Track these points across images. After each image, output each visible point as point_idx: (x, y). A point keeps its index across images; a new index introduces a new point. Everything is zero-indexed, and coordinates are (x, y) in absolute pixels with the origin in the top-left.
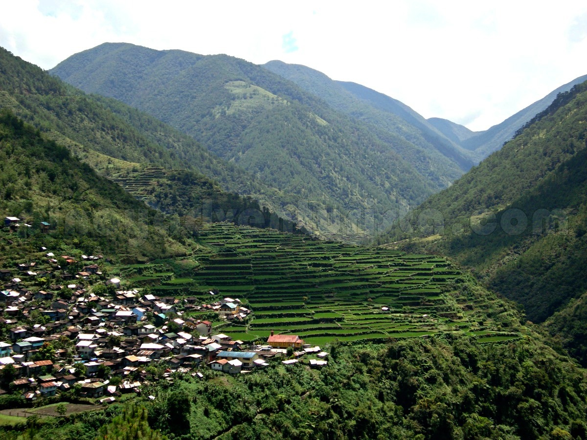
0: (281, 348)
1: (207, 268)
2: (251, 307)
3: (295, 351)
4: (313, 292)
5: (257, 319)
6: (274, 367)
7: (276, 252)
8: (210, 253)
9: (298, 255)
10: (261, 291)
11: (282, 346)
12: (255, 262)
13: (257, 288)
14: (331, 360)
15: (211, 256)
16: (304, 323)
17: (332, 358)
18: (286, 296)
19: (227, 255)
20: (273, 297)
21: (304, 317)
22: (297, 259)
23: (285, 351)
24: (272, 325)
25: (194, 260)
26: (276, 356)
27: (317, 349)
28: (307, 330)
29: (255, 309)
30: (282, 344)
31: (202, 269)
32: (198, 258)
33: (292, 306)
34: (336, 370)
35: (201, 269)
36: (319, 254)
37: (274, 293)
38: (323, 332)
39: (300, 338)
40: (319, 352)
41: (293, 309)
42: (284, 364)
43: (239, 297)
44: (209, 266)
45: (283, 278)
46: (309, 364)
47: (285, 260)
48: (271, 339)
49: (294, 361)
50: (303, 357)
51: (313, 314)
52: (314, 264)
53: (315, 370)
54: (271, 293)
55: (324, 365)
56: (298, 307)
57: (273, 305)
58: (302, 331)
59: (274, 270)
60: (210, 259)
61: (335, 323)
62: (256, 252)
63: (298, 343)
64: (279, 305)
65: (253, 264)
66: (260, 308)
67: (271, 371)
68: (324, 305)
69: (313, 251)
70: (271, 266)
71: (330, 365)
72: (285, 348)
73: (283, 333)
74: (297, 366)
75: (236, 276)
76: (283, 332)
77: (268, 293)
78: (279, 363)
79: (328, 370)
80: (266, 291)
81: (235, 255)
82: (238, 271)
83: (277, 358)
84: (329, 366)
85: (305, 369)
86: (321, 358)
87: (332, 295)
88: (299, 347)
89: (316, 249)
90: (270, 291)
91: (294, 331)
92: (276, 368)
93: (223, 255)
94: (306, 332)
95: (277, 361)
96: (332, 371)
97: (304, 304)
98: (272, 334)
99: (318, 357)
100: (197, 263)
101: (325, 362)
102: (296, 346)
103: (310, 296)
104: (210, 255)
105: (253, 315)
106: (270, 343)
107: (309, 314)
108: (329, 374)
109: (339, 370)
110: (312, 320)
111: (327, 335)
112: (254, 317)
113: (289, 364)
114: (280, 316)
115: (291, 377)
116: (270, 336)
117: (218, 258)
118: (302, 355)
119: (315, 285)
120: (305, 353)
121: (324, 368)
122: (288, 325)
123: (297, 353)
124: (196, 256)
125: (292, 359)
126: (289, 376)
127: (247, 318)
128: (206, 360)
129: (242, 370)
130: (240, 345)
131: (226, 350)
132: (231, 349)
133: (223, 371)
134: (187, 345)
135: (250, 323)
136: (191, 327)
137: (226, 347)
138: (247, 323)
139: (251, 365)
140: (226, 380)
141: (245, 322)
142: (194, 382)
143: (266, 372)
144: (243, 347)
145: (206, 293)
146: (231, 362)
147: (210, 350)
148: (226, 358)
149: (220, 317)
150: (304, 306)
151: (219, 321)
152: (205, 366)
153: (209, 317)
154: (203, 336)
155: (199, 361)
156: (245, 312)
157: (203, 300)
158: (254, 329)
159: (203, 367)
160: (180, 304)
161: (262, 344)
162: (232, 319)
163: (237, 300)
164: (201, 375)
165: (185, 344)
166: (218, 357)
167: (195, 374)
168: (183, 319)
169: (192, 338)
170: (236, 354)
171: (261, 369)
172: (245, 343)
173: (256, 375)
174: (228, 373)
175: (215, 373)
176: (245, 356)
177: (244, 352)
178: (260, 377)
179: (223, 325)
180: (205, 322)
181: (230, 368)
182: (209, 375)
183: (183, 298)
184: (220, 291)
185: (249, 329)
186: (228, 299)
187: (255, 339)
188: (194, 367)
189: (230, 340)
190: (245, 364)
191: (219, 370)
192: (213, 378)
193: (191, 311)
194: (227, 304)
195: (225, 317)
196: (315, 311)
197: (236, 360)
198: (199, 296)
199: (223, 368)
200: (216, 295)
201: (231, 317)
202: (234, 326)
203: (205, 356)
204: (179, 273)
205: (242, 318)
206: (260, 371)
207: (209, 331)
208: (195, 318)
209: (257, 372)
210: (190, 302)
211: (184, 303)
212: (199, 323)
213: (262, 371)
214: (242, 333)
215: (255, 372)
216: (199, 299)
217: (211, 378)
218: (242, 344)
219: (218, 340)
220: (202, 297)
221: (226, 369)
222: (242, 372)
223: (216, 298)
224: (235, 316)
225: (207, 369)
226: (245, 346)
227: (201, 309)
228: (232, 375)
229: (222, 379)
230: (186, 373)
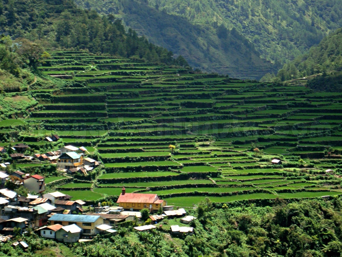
0: (134, 210)
1: (48, 108)
2: (101, 158)
3: (152, 213)
4: (183, 139)
5: (108, 173)
6: (122, 234)
7: (140, 87)
8: (51, 87)
9: (169, 91)
10: (116, 138)
11: (136, 208)
12: (111, 101)
13: (111, 134)
14: (199, 226)
15: (53, 92)
16: (168, 179)
17: (200, 224)
18: (147, 145)
19: (74, 91)
20: (131, 145)
21: (169, 171)
22: (167, 97)
23: (138, 215)
24: (126, 181)
25: (30, 96)
26: (127, 221)
27: (181, 211)
28: (172, 187)
29: (105, 161)
30: (136, 205)
31: (41, 108)
32: (35, 95)
33: (155, 157)
34: (204, 240)
35: (39, 108)
36: (197, 90)
37: (132, 140)
38: (192, 190)
39: (161, 197)
40: (184, 215)
41: (156, 160)
42: (137, 231)
43: (85, 145)
44: (50, 104)
45: (146, 121)
46: (170, 232)
47: (151, 98)
48: (122, 199)
49: (150, 227)
50: (162, 222)
51: (181, 167)
52: (188, 103)
53: (178, 239)
54: (128, 140)
55: (189, 233)
56: (162, 159)
57: (130, 155)
58: (164, 189)
59: (135, 111)
60: (52, 95)
61: (208, 179)
62: (114, 87)
63: (157, 205)
64: (138, 155)
65: (108, 103)
66: (112, 159)
67: (119, 240)
68: (197, 156)
69: (189, 87)
70: (132, 106)
71: (197, 232)
72: (137, 210)
73: (139, 192)
74: (154, 234)
75: (85, 119)
76: (140, 190)
77: (125, 140)
78: (131, 230)
79: (194, 239)
80: (122, 138)
81: (86, 91)
82: (87, 112)
83: (128, 223)
84: (195, 234)
85: (164, 237)
86: (187, 223)
87: (208, 143)
88: (158, 209)
89: (192, 84)
90: (127, 138)
91: (154, 189)
92: (126, 236)
93: (69, 90)
94: (170, 190)
95: (127, 227)
96: (198, 241)
97: (170, 154)
98: (124, 193)
99: (182, 222)
100: (34, 101)
101: (191, 229)
102: (155, 208)
103: (179, 145)
104: (51, 90)
105: (103, 169)
106: (121, 204)
107: (175, 168)
108: (196, 245)
109: (209, 239)
110: (178, 174)
111: (197, 194)
112: (104, 170)
113: (143, 231)
114: (138, 169)
115: (146, 248)
116: (121, 195)
117: (63, 95)
118: (162, 219)
119: (187, 130)
120: (165, 218)
121: (188, 237)
122: (147, 181)
123: (155, 217)
124: (33, 91)
125: (148, 224)
126: (143, 246)
127: (94, 171)
128: (33, 225)
129: (80, 238)
130: (81, 206)
131: (62, 212)
132: (69, 211)
133: (55, 239)
134: (9, 206)
135: (97, 178)
136: (17, 183)
137: (62, 209)
138: (94, 178)
139: (93, 232)
140: (59, 251)
141: (91, 177)
142: (16, 254)
143: (112, 241)
144: (85, 208)
145: (41, 139)
146: (67, 228)
147: (39, 213)
148: (60, 223)
149: (58, 170)
150: (170, 157)
151: (56, 175)
152: (32, 233)
153: (44, 170)
154: (32, 194)
155: (23, 226)
156: (92, 165)
157: (37, 148)
158: (102, 185)
159: (28, 235)
160: (6, 153)
161: (110, 206)
162: (74, 173)
163: (83, 148)
164: (25, 245)
165: (7, 204)
166: (51, 221)
167: (18, 243)
168: (7, 172)
169: (17, 197)
170: (74, 217)
171: (106, 237)
172: (87, 204)
173: (99, 244)
174: (62, 241)
175: (45, 242)
176: (86, 221)
177: (85, 216)
178: (104, 248)
179: (62, 181)
180: (37, 176)
181: (64, 236)
182: (36, 244)
183: (10, 146)
184: (61, 137)
185: (96, 186)
186: (70, 147)
187: (102, 198)
188: (17, 235)
189: (68, 200)
190: (85, 231)
191: (50, 239)
192: (41, 249)
193: (20, 162)
194: (68, 154)
195: (65, 170)
196: (184, 164)
197: (74, 225)
198: (31, 143)
199: (55, 236)
200: (55, 143)
201: (73, 170)
202: (76, 182)
203: (32, 220)
204: (9, 113)
205: (87, 171)
206: (104, 240)
207: (40, 188)
208: (23, 171)
209: (101, 241)
210: (20, 150)
211: (10, 152)
212: (28, 177)
213: (108, 239)
214: (86, 191)
215: (98, 240)
216: (32, 147)
217: (38, 249)
218: (84, 205)
219: (52, 199)
220: (35, 144)
221: (60, 237)
222: (81, 241)
223: (55, 145)
224: (78, 169)
225: (34, 237)
226: (87, 207)
227: (33, 159)
228: (68, 244)
229: (53, 250)
230: (5, 242)
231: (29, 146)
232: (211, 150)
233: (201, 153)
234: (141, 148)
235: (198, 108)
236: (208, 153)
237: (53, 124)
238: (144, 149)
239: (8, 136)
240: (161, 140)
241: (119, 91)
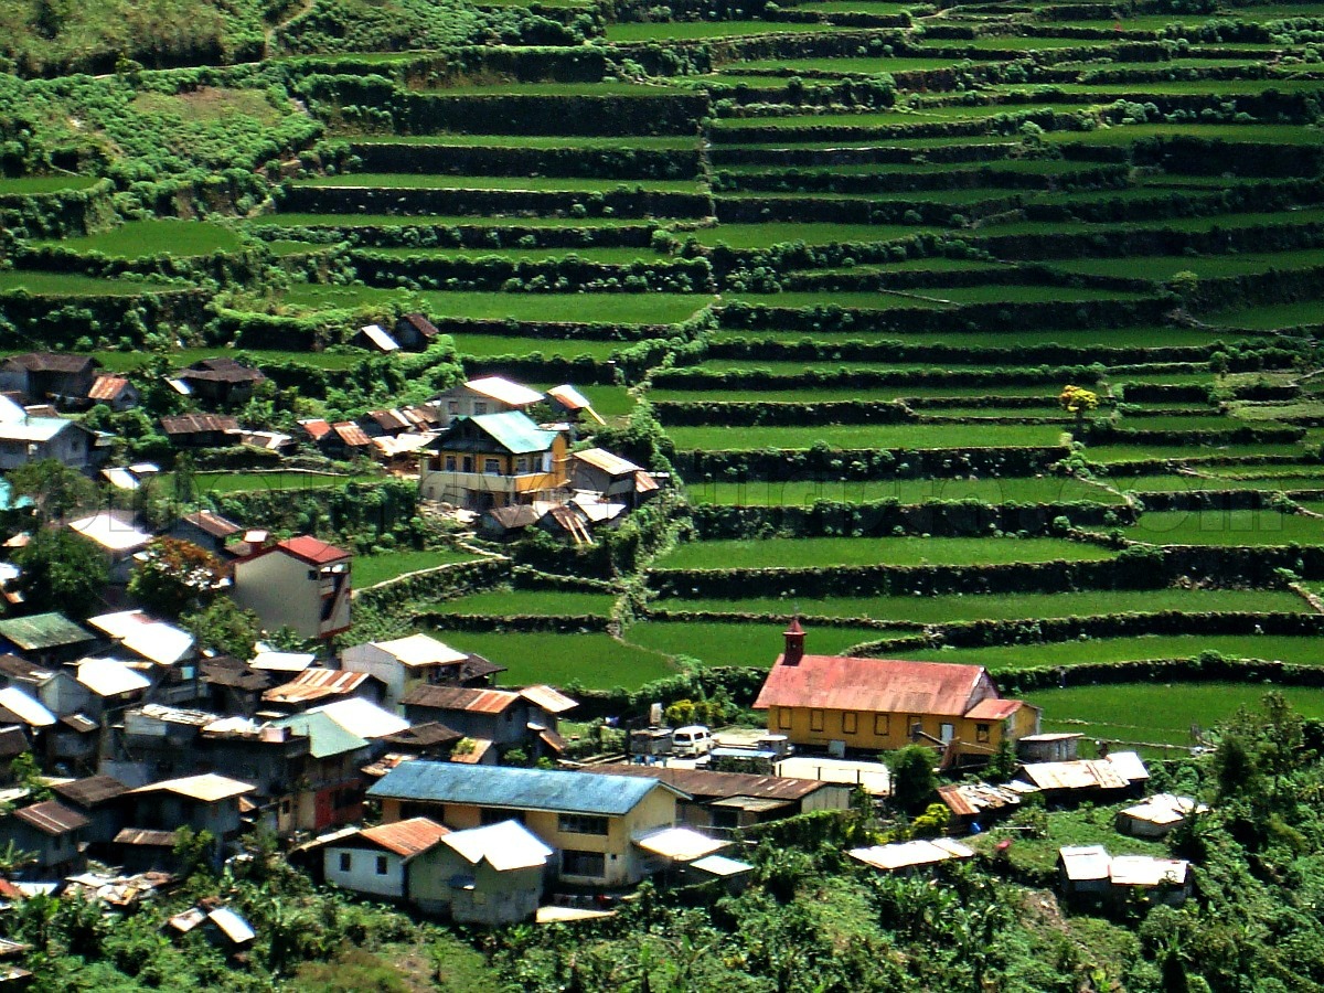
0: (853, 754)
1: (378, 161)
2: (668, 451)
3: (955, 774)
4: (1141, 356)
5: (705, 537)
6: (783, 888)
7: (902, 52)
8: (399, 43)
9: (1070, 77)
10: (759, 338)
11: (865, 739)
12: (734, 124)
13: (731, 319)
14: (1227, 856)
15: (408, 73)
16: (1053, 579)
17: (1229, 843)
18: (936, 382)
19: (528, 68)
20: (841, 382)
21: (1060, 533)
22: (1059, 111)
23: (876, 778)
24: (809, 585)
25: (278, 90)
26: (809, 811)
27: (1123, 767)
28: (1071, 630)
29: (697, 469)
30: (866, 727)
31: (338, 162)
32: (306, 83)
33: (979, 456)
34: (1253, 933)
35: (326, 159)
36: (1229, 74)
37: (851, 354)
38: (1191, 650)
39: (1004, 684)
40: (1136, 790)
41: (984, 473)
42: (865, 872)
43: (582, 374)
44: (386, 140)
45: (930, 249)
46: (1056, 880)
47: (963, 117)
48: (782, 688)
49: (943, 849)
50: (1010, 825)
51: (1127, 515)
52: (1180, 144)
53: (1101, 923)
54: (828, 354)
55: (1165, 890)
56: (1016, 464)
57: (835, 439)
58: (1026, 639)
59: (870, 185)
60: (401, 89)
61: (1282, 586)
62: (752, 51)
63: (984, 725)
64: (882, 440)
65: (717, 136)
66: (734, 459)
67: (763, 919)
68: (1223, 451)
69: (1183, 53)
70: (855, 158)
71: (1214, 890)
72: (869, 755)
73: (883, 650)
74: (965, 891)
75: (584, 227)
76: (888, 639)
77: (806, 353)
78: (831, 865)
79: (1196, 926)
80: (791, 340)
81: (592, 67)
82: (597, 189)
83: (816, 822)
84: (1203, 901)
85: (1020, 911)
86: (1151, 835)
87: (1286, 379)
88: (991, 749)
89: (1209, 37)
90: (819, 341)
91: (967, 638)
92: (801, 896)
93: (500, 62)
94: (1058, 647)
95: (812, 848)
96: (1220, 938)
97: (1065, 439)
98: (794, 655)
99: (1125, 826)
100: (300, 121)
101: (1178, 871)
102: (969, 745)
103: (1117, 389)
104: (398, 60)
105: (679, 512)
106: (778, 716)
107: (1095, 517)
108: (1204, 958)
109: (1279, 930)
110: (1112, 556)
111: (1214, 672)
112: (687, 523)
113: (901, 872)
114: (882, 522)
115: (914, 968)
116: (778, 668)
117: (463, 90)
118: (1007, 810)
119: (1170, 304)
120: (1027, 800)
121: (1163, 910)
122: (927, 593)
123: (969, 796)
124: (298, 61)
125: (928, 833)
126: (901, 956)
127: (631, 526)
128: (285, 820)
129: (546, 901)
130: (550, 718)
131: (443, 751)
132: (483, 745)
133: (404, 903)
134: (152, 709)
135: (648, 563)
136: (197, 579)
137: (445, 733)
138: (629, 567)
139: (615, 867)
140: (425, 969)
141: (612, 557)
142: (184, 979)
143: (726, 922)
144: (574, 734)
145: (336, 336)
146: (472, 843)
147: (319, 750)
148: (436, 811)
149: (429, 512)
150: (1064, 452)
151: (415, 540)
152: (277, 861)
153: (344, 513)
154: (281, 644)
155: (230, 824)
156: (616, 488)
157: (313, 387)
158: (671, 607)
159: (256, 873)
160: (136, 411)
161: (719, 724)
162: (518, 531)
163: (568, 393)
164: (238, 930)
165: (138, 698)
166: (380, 800)
167: (197, 917)
168: (143, 520)
169: (194, 658)
170: (510, 781)
171: (689, 900)
172: (587, 708)
173: (650, 940)
174: (441, 916)
175: (345, 914)
176: (579, 804)
177: (577, 776)
178: (678, 957)
179: (448, 577)
180: (307, 545)
181: (455, 884)
182: (299, 928)
183: (165, 368)
184: (447, 327)
185: (637, 610)
186: (494, 387)
187: (669, 681)
188: (193, 869)
189: (481, 682)
190: (568, 860)
191: (375, 899)
192: (327, 956)
193: (214, 464)
194: (487, 422)
195: (464, 516)
196: (1143, 497)
197: (511, 826)
198: (281, 360)
199: (406, 885)
200: (412, 358)
201: (509, 515)
202: (525, 583)
203: (276, 789)
204: (161, 185)
205: (592, 526)
206: (681, 917)
207: (327, 611)
208: (232, 516)
209: (661, 918)
210: (214, 396)
211: (162, 402)
212: (257, 550)
213: (699, 912)
214: (584, 637)
215: (646, 918)
216: (284, 377)
217: (309, 954)
218: (568, 715)
219: (392, 676)
220: (301, 361)
221: (430, 888)
222: (547, 915)
223: (414, 373)
224: (541, 508)
225: (288, 887)
226: (586, 727)
227: (288, 449)
228: (475, 934)
229: (393, 960)
230: (127, 910)
231: (269, 372)
232: (1306, 422)
233: (1244, 436)
234: (897, 400)
235: (1238, 175)
236: (1288, 438)
237: (400, 256)
238: (915, 404)
239: (152, 318)
240: (1016, 357)
241: (784, 74)
